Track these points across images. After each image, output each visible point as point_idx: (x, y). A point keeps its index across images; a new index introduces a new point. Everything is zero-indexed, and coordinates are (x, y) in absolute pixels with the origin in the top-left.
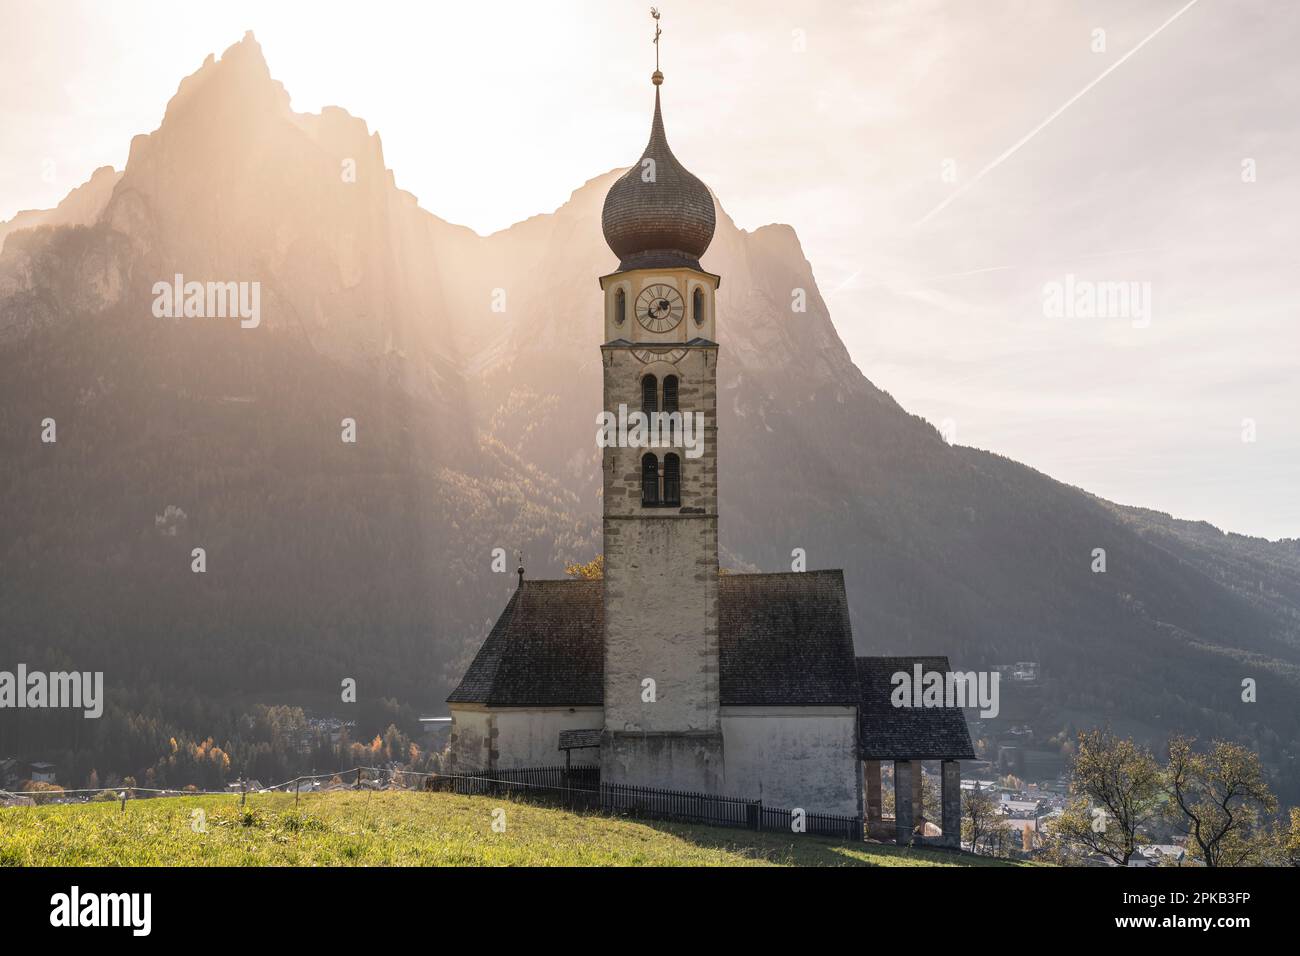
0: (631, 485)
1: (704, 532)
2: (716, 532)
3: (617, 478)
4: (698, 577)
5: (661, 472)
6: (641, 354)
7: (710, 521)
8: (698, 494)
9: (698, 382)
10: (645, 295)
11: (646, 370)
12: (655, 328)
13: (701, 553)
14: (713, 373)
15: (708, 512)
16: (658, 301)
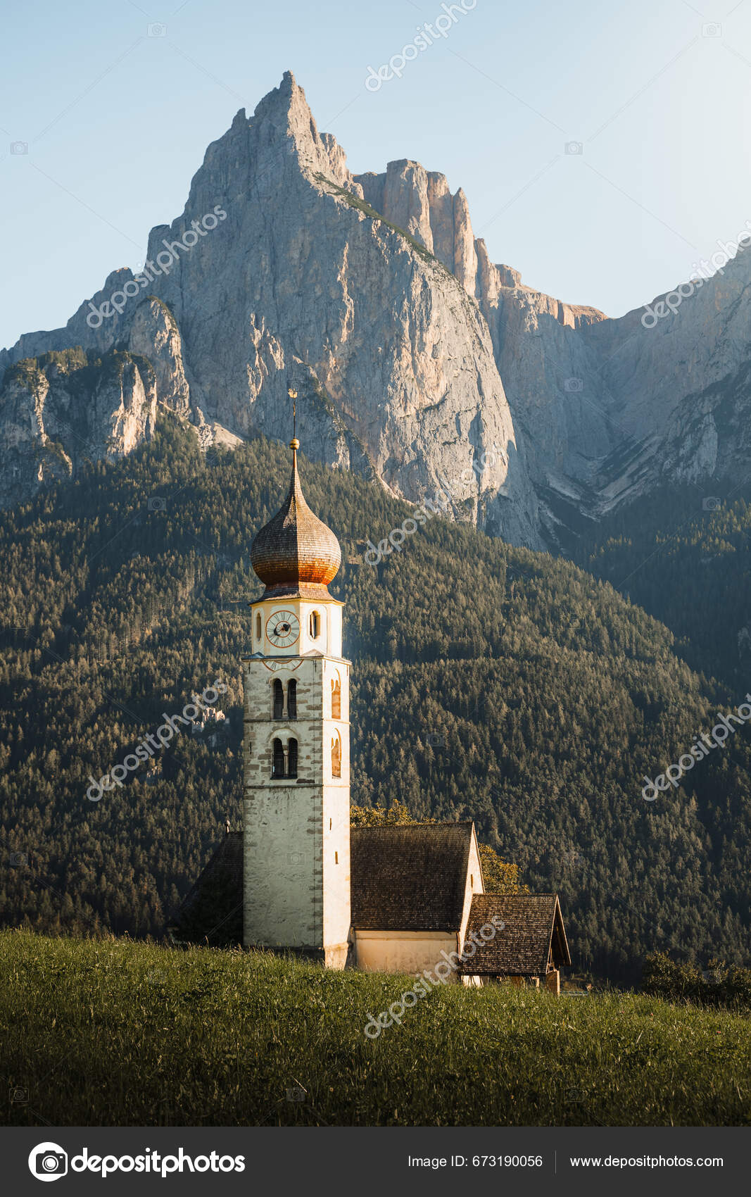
0: (262, 763)
1: (314, 797)
2: (322, 797)
3: (252, 757)
4: (309, 831)
5: (286, 752)
6: (270, 664)
7: (318, 789)
8: (310, 769)
9: (310, 684)
10: (273, 619)
11: (275, 676)
12: (279, 645)
13: (311, 814)
14: (321, 677)
15: (317, 783)
16: (282, 624)
